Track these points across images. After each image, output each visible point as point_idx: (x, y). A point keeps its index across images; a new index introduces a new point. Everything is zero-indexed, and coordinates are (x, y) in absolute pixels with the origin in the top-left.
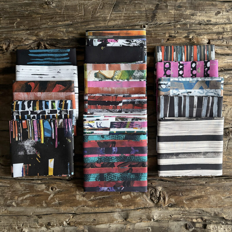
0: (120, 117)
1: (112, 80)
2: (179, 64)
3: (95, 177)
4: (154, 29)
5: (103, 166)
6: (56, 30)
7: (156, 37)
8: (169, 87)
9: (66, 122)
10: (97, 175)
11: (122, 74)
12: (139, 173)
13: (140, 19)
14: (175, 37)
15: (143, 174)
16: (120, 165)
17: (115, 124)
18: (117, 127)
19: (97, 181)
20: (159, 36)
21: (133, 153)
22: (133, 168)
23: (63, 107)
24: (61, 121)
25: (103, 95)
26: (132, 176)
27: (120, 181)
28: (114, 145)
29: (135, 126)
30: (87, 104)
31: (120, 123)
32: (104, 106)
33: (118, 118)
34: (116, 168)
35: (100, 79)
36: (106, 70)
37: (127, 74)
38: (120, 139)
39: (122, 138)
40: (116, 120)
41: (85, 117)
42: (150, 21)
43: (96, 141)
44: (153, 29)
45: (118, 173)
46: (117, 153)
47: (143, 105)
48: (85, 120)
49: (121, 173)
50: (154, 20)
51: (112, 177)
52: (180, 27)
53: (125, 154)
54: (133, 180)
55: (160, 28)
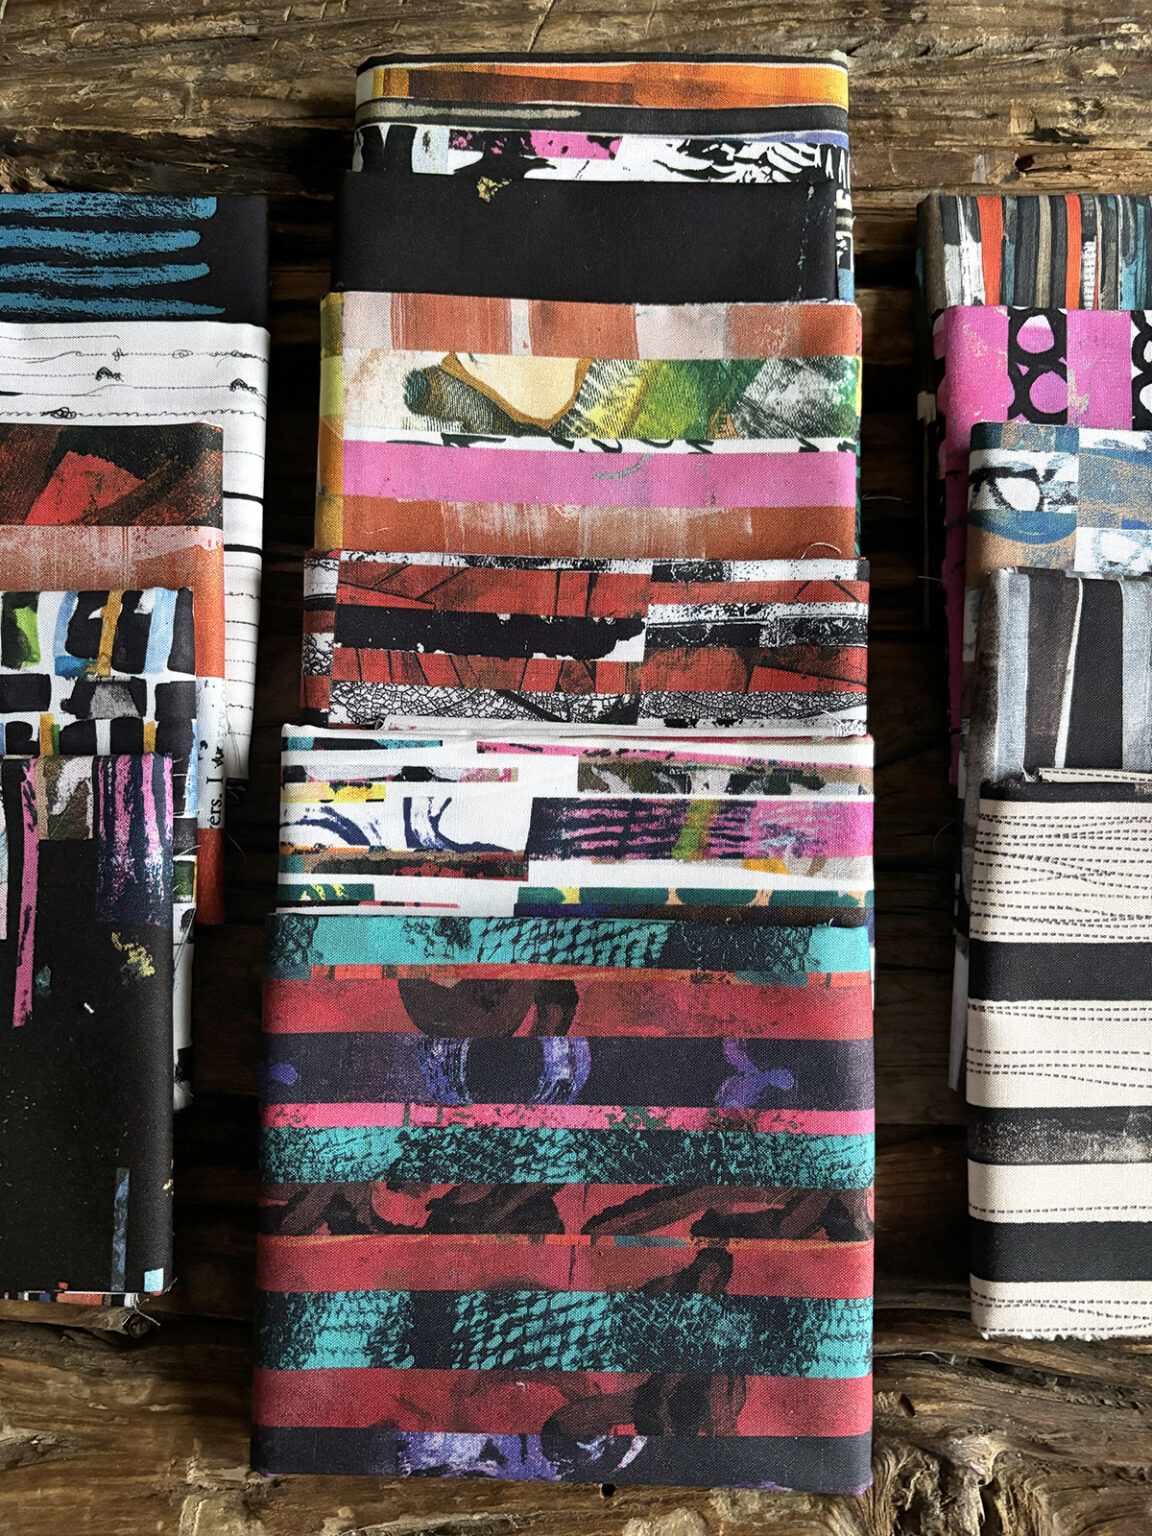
0: (622, 751)
1: (559, 440)
2: (1135, 331)
3: (365, 1327)
4: (911, 82)
5: (444, 1218)
6: (125, 77)
7: (927, 138)
8: (1069, 499)
9: (122, 780)
10: (384, 1306)
11: (643, 393)
12: (798, 1303)
13: (797, 15)
14: (1082, 141)
15: (835, 1315)
16: (610, 1213)
17: (574, 824)
18: (594, 845)
19: (379, 1362)
20: (951, 131)
21: (735, 1099)
22: (733, 1246)
23: (106, 646)
24: (77, 770)
25: (471, 560)
26: (728, 1330)
27: (612, 1377)
28: (556, 1013)
29: (762, 846)
30: (330, 637)
31: (622, 814)
32: (478, 662)
33: (603, 768)
34: (572, 1238)
35: (455, 429)
36: (505, 349)
37: (690, 390)
38: (621, 956)
39: (637, 952)
40: (586, 778)
41: (297, 744)
42: (879, 25)
43: (389, 971)
44: (897, 82)
45: (586, 1296)
46: (590, 1095)
47: (834, 653)
48: (299, 774)
49: (619, 1297)
50: (903, 22)
51: (535, 1326)
52: (1112, 72)
53: (663, 1105)
54: (738, 1364)
55: (953, 79)
